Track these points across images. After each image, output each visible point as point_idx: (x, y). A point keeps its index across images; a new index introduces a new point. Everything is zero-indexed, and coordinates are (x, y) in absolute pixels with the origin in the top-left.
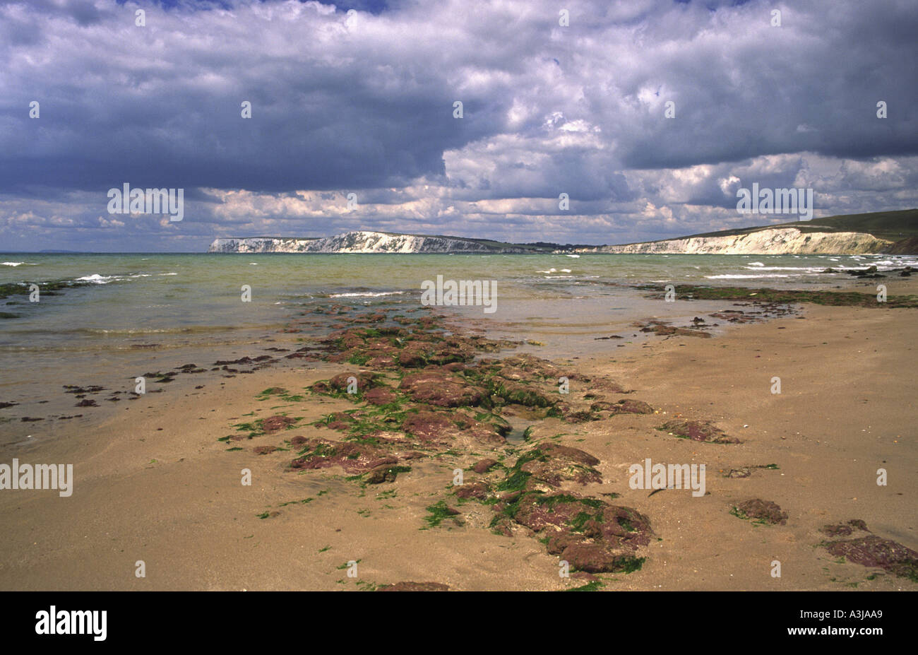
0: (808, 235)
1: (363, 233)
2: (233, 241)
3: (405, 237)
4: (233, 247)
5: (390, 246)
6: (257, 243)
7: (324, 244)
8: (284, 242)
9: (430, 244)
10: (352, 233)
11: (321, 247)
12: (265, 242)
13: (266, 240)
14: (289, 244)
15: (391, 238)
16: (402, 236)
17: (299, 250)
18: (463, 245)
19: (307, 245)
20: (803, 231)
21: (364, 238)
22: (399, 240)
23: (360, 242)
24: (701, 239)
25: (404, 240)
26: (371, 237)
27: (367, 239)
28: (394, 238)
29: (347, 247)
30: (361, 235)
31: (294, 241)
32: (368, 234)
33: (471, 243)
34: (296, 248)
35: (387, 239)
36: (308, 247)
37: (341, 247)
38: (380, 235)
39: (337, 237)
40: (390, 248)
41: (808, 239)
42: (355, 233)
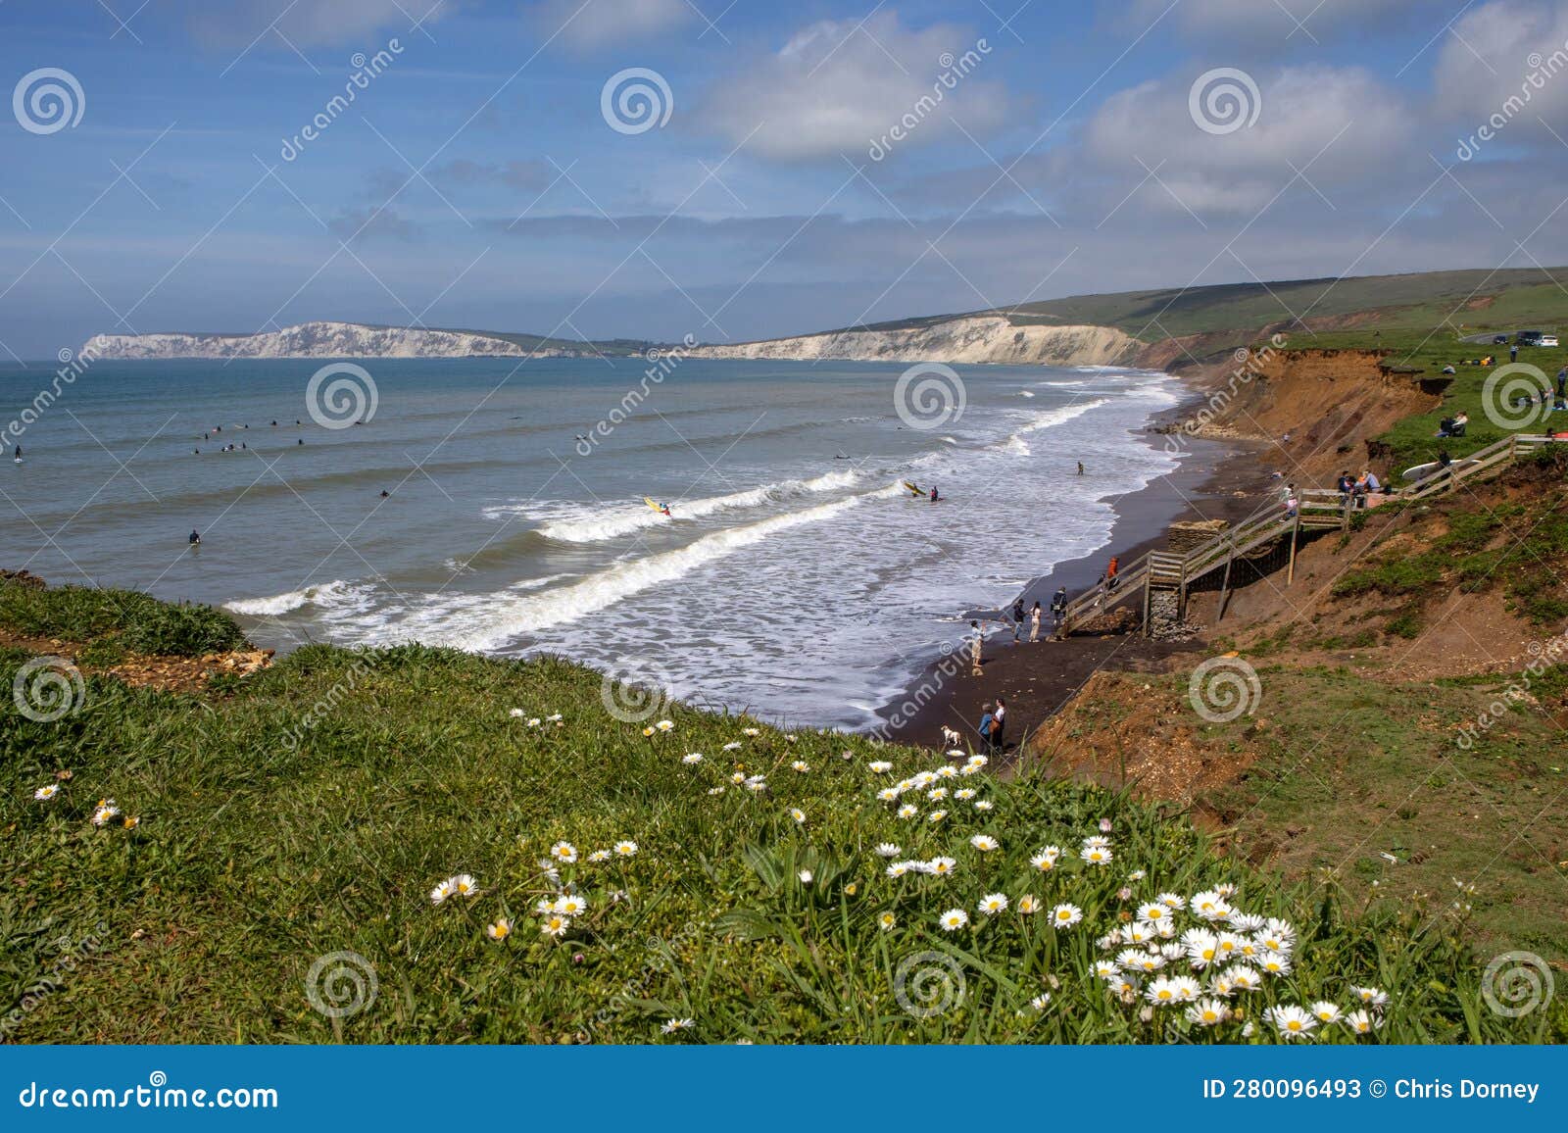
0: (1018, 330)
1: (329, 325)
2: (119, 340)
3: (395, 331)
4: (119, 351)
5: (371, 347)
6: (159, 343)
7: (264, 345)
8: (201, 340)
9: (433, 343)
10: (310, 325)
11: (260, 349)
12: (172, 341)
13: (173, 337)
14: (207, 344)
15: (372, 334)
16: (391, 330)
17: (223, 353)
18: (485, 344)
19: (237, 345)
20: (1015, 322)
21: (329, 334)
22: (385, 336)
23: (320, 341)
24: (856, 334)
25: (393, 337)
26: (341, 332)
27: (335, 334)
28: (379, 333)
29: (300, 350)
30: (325, 329)
31: (215, 340)
32: (336, 327)
33: (498, 341)
34: (219, 351)
35: (365, 335)
36: (239, 350)
37: (292, 349)
38: (355, 328)
39: (285, 332)
40: (370, 351)
41: (1019, 338)
42: (315, 324)
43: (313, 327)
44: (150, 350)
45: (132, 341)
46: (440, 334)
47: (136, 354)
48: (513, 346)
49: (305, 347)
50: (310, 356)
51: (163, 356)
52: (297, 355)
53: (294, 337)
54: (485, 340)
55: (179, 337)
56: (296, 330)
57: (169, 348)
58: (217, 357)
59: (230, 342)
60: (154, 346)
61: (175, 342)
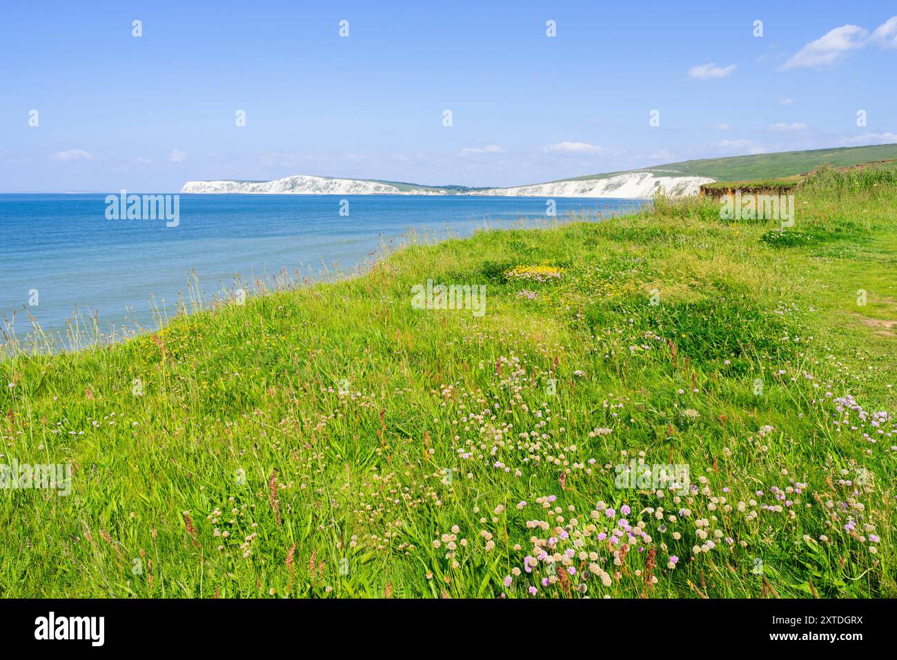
0: (657, 179)
1: (304, 177)
2: (201, 184)
3: (337, 180)
4: (200, 189)
6: (221, 185)
7: (271, 187)
8: (241, 184)
9: (355, 186)
10: (295, 177)
11: (269, 189)
13: (228, 182)
14: (244, 186)
15: (325, 182)
16: (334, 180)
17: (251, 191)
18: (380, 188)
19: (258, 187)
20: (656, 175)
21: (304, 181)
22: (331, 183)
23: (300, 185)
25: (335, 183)
26: (310, 181)
27: (307, 182)
28: (329, 181)
29: (290, 189)
30: (302, 179)
31: (248, 184)
32: (308, 178)
33: (388, 186)
34: (249, 190)
35: (322, 182)
36: (259, 189)
37: (285, 189)
38: (316, 179)
39: (282, 180)
40: (324, 190)
41: (657, 183)
42: (297, 176)
43: (296, 178)
44: (216, 189)
45: (208, 184)
46: (358, 182)
47: (209, 191)
48: (395, 188)
49: (293, 187)
50: (294, 193)
51: (222, 192)
52: (289, 192)
53: (287, 183)
54: (381, 185)
55: (230, 182)
56: (288, 179)
57: (226, 188)
58: (249, 193)
59: (255, 185)
60: (218, 187)
61: (228, 185)
